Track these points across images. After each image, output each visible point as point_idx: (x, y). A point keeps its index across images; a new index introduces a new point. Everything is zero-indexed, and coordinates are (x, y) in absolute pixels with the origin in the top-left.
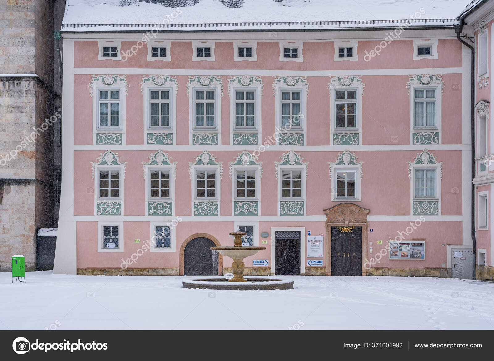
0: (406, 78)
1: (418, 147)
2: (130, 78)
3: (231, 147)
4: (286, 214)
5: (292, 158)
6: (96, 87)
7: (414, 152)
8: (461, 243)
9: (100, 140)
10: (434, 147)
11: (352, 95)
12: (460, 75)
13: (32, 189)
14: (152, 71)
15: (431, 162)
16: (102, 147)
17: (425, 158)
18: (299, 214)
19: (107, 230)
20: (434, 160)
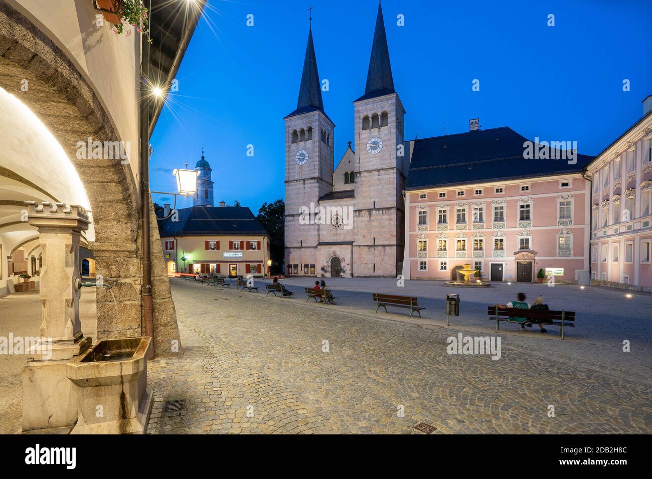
0: (555, 197)
1: (561, 227)
2: (430, 206)
3: (472, 231)
4: (496, 257)
5: (499, 234)
6: (418, 210)
7: (559, 230)
8: (583, 269)
9: (419, 230)
10: (569, 227)
11: (528, 206)
12: (584, 194)
13: (395, 248)
14: (439, 203)
15: (568, 233)
16: (420, 232)
17: (564, 232)
18: (502, 257)
19: (422, 263)
20: (569, 233)
